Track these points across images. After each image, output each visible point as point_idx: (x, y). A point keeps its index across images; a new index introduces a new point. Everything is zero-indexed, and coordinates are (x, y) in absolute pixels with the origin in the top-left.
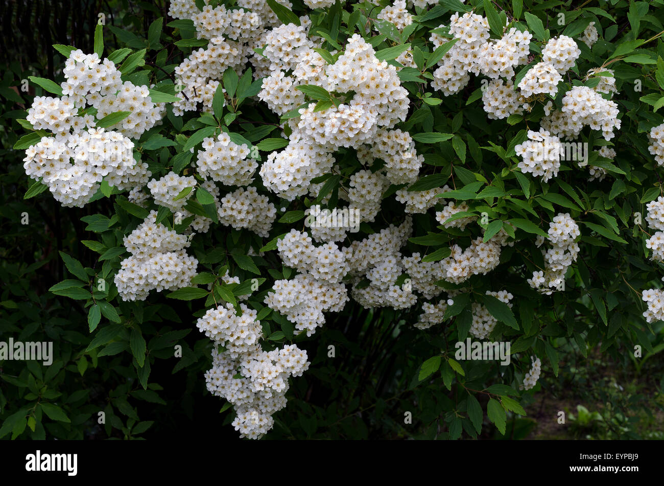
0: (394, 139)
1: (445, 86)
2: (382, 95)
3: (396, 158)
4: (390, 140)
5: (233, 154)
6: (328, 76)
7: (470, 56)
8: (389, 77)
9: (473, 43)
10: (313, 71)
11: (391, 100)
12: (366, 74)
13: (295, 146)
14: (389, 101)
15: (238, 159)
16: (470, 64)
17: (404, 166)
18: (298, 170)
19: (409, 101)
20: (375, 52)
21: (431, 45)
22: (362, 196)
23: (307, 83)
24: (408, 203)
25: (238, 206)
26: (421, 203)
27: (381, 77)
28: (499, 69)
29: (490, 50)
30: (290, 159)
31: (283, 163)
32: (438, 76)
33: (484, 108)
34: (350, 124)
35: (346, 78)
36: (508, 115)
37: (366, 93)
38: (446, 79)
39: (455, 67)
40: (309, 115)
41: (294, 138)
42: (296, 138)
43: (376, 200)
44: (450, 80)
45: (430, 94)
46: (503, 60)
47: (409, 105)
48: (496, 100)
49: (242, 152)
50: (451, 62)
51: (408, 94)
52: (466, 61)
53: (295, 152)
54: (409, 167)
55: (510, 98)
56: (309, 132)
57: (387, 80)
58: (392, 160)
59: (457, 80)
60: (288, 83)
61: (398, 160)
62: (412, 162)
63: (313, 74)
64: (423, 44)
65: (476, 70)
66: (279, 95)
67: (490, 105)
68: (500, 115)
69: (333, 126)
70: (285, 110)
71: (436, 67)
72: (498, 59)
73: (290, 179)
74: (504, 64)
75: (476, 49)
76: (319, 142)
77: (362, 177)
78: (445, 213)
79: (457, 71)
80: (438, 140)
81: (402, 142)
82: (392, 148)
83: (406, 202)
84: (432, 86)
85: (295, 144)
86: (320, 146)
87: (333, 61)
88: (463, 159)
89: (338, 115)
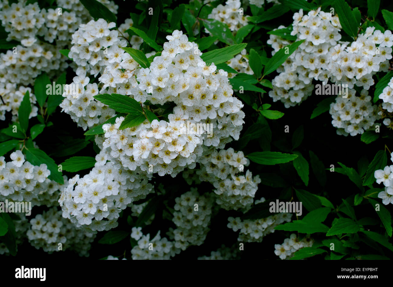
0: (226, 160)
1: (286, 96)
2: (209, 108)
3: (228, 183)
4: (220, 162)
5: (29, 176)
6: (139, 83)
7: (317, 61)
8: (218, 85)
9: (321, 45)
10: (123, 76)
11: (221, 115)
12: (188, 80)
13: (102, 170)
14: (218, 115)
15: (35, 183)
16: (316, 71)
17: (237, 192)
18: (104, 201)
19: (243, 115)
20: (201, 54)
21: (270, 49)
22: (188, 221)
23: (115, 91)
24: (242, 231)
25: (48, 228)
26: (257, 231)
27: (207, 85)
28: (355, 77)
29: (343, 53)
30: (93, 186)
31: (85, 191)
32: (278, 85)
33: (333, 122)
34: (166, 146)
35: (162, 86)
36: (362, 132)
37: (189, 105)
38: (287, 88)
39: (298, 74)
40: (115, 132)
41: (100, 160)
42: (103, 159)
43: (205, 226)
44: (292, 89)
45: (268, 106)
46: (360, 65)
47: (244, 119)
48: (348, 113)
49: (40, 173)
50: (293, 68)
51: (242, 106)
52: (312, 67)
53: (101, 177)
54: (243, 193)
55: (365, 112)
56: (114, 154)
57: (216, 89)
58: (223, 185)
59: (300, 89)
60: (93, 90)
61: (230, 186)
62: (246, 187)
63: (122, 81)
64: (260, 48)
65: (324, 77)
66: (82, 106)
67: (339, 119)
68: (352, 131)
69: (144, 148)
70: (91, 124)
71: (275, 74)
72: (353, 64)
73: (93, 211)
74: (360, 70)
75: (325, 52)
76: (127, 168)
77: (188, 200)
78: (286, 247)
79: (301, 78)
80: (279, 161)
81: (235, 164)
82: (223, 171)
83: (239, 230)
84: (271, 96)
85: (102, 167)
86: (130, 172)
87: (146, 64)
88: (306, 180)
89: (150, 134)
